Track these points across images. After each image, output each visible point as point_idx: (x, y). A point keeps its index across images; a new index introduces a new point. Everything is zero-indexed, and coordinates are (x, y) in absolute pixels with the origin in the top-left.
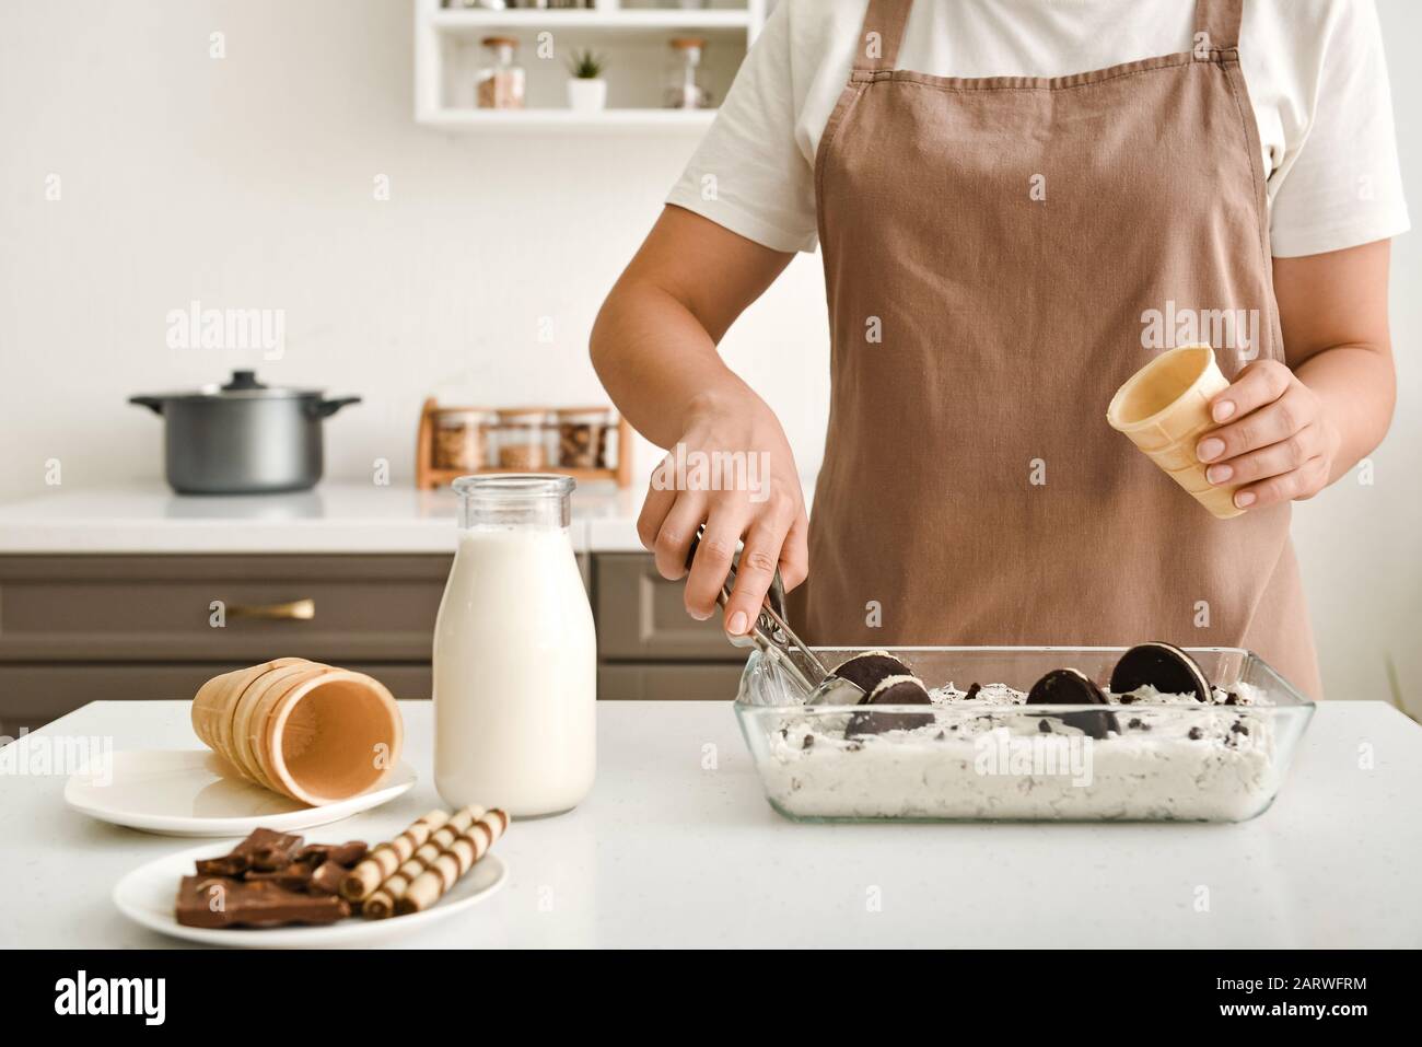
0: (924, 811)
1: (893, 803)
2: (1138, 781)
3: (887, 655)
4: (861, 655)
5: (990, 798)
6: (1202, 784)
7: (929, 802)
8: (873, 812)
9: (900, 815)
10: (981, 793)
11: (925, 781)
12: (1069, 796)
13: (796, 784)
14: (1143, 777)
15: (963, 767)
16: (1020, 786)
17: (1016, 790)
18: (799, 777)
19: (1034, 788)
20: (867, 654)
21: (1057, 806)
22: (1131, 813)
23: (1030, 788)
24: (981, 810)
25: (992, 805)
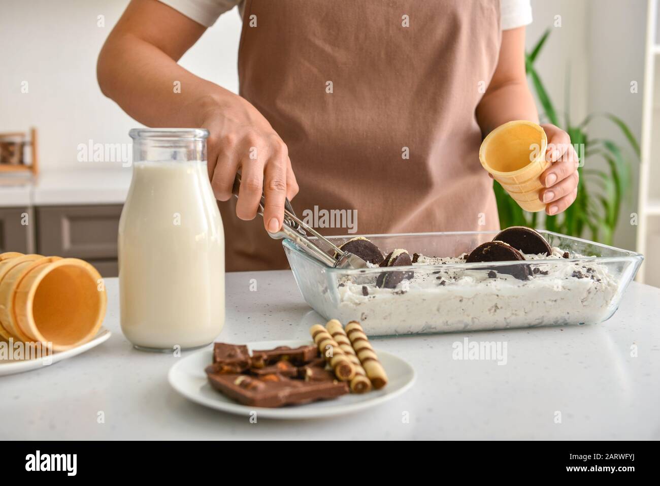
0: (435, 328)
1: (417, 324)
2: (554, 303)
3: (365, 239)
4: (352, 240)
5: (473, 318)
6: (585, 303)
7: (438, 323)
8: (405, 331)
9: (420, 332)
10: (468, 316)
11: (438, 310)
12: (516, 315)
13: (364, 317)
14: (555, 301)
15: (461, 301)
16: (490, 310)
17: (488, 312)
18: (366, 312)
19: (498, 311)
20: (355, 239)
21: (508, 321)
22: (546, 321)
23: (495, 311)
24: (466, 325)
25: (473, 322)
